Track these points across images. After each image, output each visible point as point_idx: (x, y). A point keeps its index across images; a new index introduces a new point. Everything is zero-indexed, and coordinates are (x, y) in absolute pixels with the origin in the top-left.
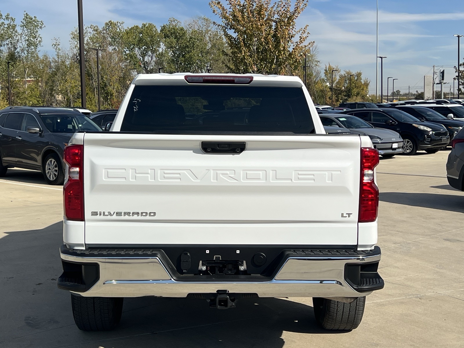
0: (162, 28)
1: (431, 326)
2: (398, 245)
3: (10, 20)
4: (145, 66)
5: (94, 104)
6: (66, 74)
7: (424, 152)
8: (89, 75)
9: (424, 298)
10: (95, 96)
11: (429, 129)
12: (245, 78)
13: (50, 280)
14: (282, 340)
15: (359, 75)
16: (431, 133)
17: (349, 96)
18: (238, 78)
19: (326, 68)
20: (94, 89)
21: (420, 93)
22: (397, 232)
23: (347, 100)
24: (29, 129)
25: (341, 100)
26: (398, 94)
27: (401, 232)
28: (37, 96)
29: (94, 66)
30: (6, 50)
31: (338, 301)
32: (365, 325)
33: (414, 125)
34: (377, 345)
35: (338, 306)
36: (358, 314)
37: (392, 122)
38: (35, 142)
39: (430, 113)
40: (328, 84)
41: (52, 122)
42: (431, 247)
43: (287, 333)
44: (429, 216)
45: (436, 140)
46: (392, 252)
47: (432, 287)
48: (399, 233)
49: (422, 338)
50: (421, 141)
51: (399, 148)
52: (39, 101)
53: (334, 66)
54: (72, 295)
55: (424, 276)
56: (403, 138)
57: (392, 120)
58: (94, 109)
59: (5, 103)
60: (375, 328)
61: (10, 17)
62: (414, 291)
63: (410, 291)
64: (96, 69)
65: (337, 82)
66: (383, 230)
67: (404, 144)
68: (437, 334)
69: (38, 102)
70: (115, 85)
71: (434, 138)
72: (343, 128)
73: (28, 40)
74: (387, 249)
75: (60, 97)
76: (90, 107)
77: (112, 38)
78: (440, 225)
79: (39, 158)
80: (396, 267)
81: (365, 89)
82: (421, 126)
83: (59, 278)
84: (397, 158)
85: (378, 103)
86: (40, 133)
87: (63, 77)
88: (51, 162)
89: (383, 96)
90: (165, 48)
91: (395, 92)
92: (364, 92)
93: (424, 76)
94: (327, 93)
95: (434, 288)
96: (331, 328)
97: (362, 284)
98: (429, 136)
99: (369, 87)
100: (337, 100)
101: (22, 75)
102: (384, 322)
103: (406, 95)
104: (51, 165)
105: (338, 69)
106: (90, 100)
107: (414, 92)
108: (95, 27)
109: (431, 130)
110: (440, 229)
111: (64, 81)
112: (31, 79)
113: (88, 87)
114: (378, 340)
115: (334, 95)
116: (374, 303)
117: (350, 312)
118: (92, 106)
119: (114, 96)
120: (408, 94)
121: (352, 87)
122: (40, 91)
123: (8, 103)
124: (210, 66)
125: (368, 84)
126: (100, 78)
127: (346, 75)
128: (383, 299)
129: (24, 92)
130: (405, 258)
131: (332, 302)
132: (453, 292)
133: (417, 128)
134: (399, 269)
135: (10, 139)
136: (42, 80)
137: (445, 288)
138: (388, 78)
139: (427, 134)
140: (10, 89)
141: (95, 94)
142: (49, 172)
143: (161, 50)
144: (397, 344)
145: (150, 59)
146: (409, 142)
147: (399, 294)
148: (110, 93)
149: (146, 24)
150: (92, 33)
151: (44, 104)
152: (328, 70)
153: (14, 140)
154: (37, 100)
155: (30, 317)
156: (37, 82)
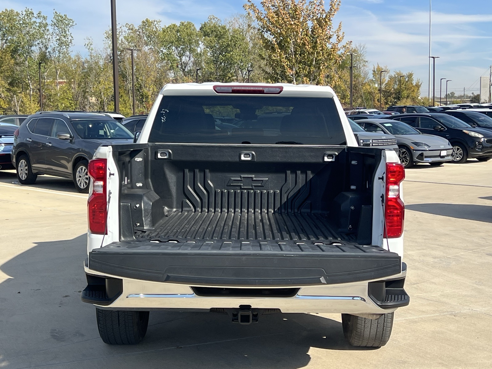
0: (202, 26)
1: (463, 344)
2: (438, 260)
3: (41, 18)
4: (182, 67)
5: (128, 107)
6: (99, 75)
7: (475, 159)
8: (124, 76)
9: (459, 315)
10: (129, 98)
11: (480, 136)
12: (275, 89)
13: (77, 292)
14: (309, 356)
15: (410, 76)
16: (482, 140)
17: (399, 99)
18: (267, 88)
19: (374, 68)
20: (129, 91)
21: (476, 95)
22: (438, 246)
23: (396, 103)
24: (59, 136)
25: (390, 102)
26: (452, 96)
27: (442, 246)
28: (70, 99)
29: (128, 66)
30: (37, 50)
31: (365, 318)
32: (394, 342)
33: (464, 131)
34: (405, 362)
35: (366, 323)
36: (386, 331)
37: (441, 128)
38: (65, 148)
39: (483, 118)
40: (376, 85)
41: (83, 128)
42: (472, 262)
43: (314, 349)
44: (474, 229)
45: (487, 147)
46: (430, 267)
47: (468, 304)
48: (440, 247)
49: (452, 356)
50: (472, 148)
51: (448, 155)
52: (72, 103)
53: (382, 67)
54: (97, 308)
55: (461, 293)
56: (453, 146)
57: (441, 126)
58: (129, 112)
59: (36, 105)
60: (405, 345)
61: (42, 15)
62: (449, 307)
63: (444, 307)
64: (131, 70)
65: (386, 84)
66: (423, 244)
67: (454, 151)
68: (468, 352)
69: (70, 104)
70: (150, 87)
71: (487, 146)
72: (388, 134)
73: (59, 40)
74: (425, 264)
75: (93, 100)
76: (124, 110)
77: (148, 37)
78: (484, 238)
79: (70, 165)
80: (433, 283)
81: (416, 91)
82: (471, 132)
83: (84, 291)
84: (446, 166)
85: (429, 106)
86: (71, 139)
87: (97, 79)
88: (82, 169)
89: (435, 99)
90: (203, 47)
91: (449, 94)
92: (414, 94)
93: (481, 77)
94: (375, 95)
95: (470, 305)
96: (359, 345)
97: (387, 300)
98: (480, 143)
99: (420, 89)
100: (386, 103)
101: (54, 76)
102: (414, 340)
103: (460, 97)
104: (82, 173)
105: (387, 70)
106: (125, 103)
107: (470, 94)
108: (130, 26)
109: (483, 136)
110: (484, 243)
111: (98, 82)
112: (64, 80)
113: (122, 89)
114: (407, 357)
115: (383, 98)
116: (406, 320)
117: (378, 329)
118: (127, 109)
119: (150, 99)
120: (463, 96)
121: (402, 89)
122: (73, 93)
123: (39, 105)
124: (251, 66)
125: (420, 86)
126: (135, 80)
127: (396, 76)
128: (416, 316)
129: (56, 95)
130: (443, 274)
131: (358, 318)
132: (489, 309)
133: (467, 135)
134: (436, 285)
135: (40, 145)
136: (74, 82)
137: (482, 305)
138: (441, 79)
139: (478, 141)
140: (41, 91)
141: (129, 96)
142: (79, 180)
143: (199, 50)
144: (426, 362)
145: (188, 59)
146: (459, 149)
147: (434, 311)
148: (146, 95)
149: (185, 22)
150: (127, 32)
151: (76, 106)
152: (376, 71)
153: (44, 146)
154: (70, 102)
155: (56, 330)
156: (70, 83)
